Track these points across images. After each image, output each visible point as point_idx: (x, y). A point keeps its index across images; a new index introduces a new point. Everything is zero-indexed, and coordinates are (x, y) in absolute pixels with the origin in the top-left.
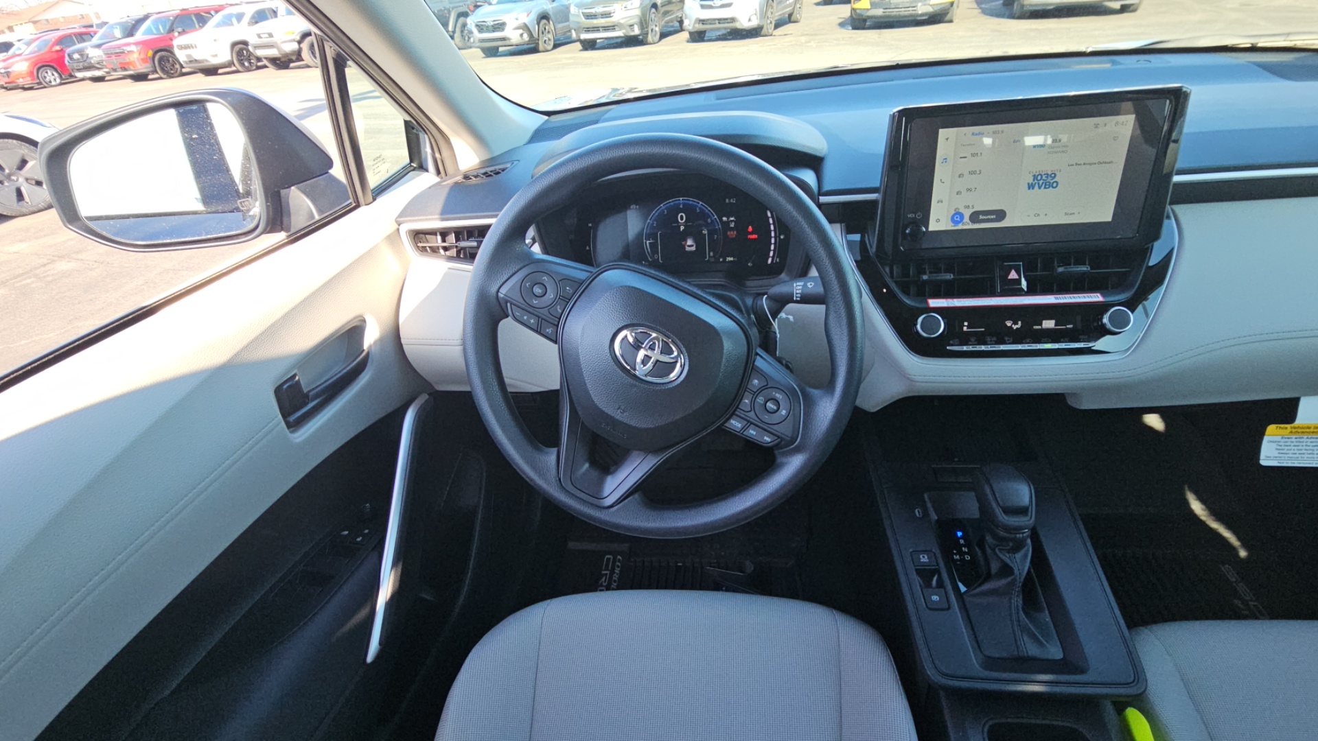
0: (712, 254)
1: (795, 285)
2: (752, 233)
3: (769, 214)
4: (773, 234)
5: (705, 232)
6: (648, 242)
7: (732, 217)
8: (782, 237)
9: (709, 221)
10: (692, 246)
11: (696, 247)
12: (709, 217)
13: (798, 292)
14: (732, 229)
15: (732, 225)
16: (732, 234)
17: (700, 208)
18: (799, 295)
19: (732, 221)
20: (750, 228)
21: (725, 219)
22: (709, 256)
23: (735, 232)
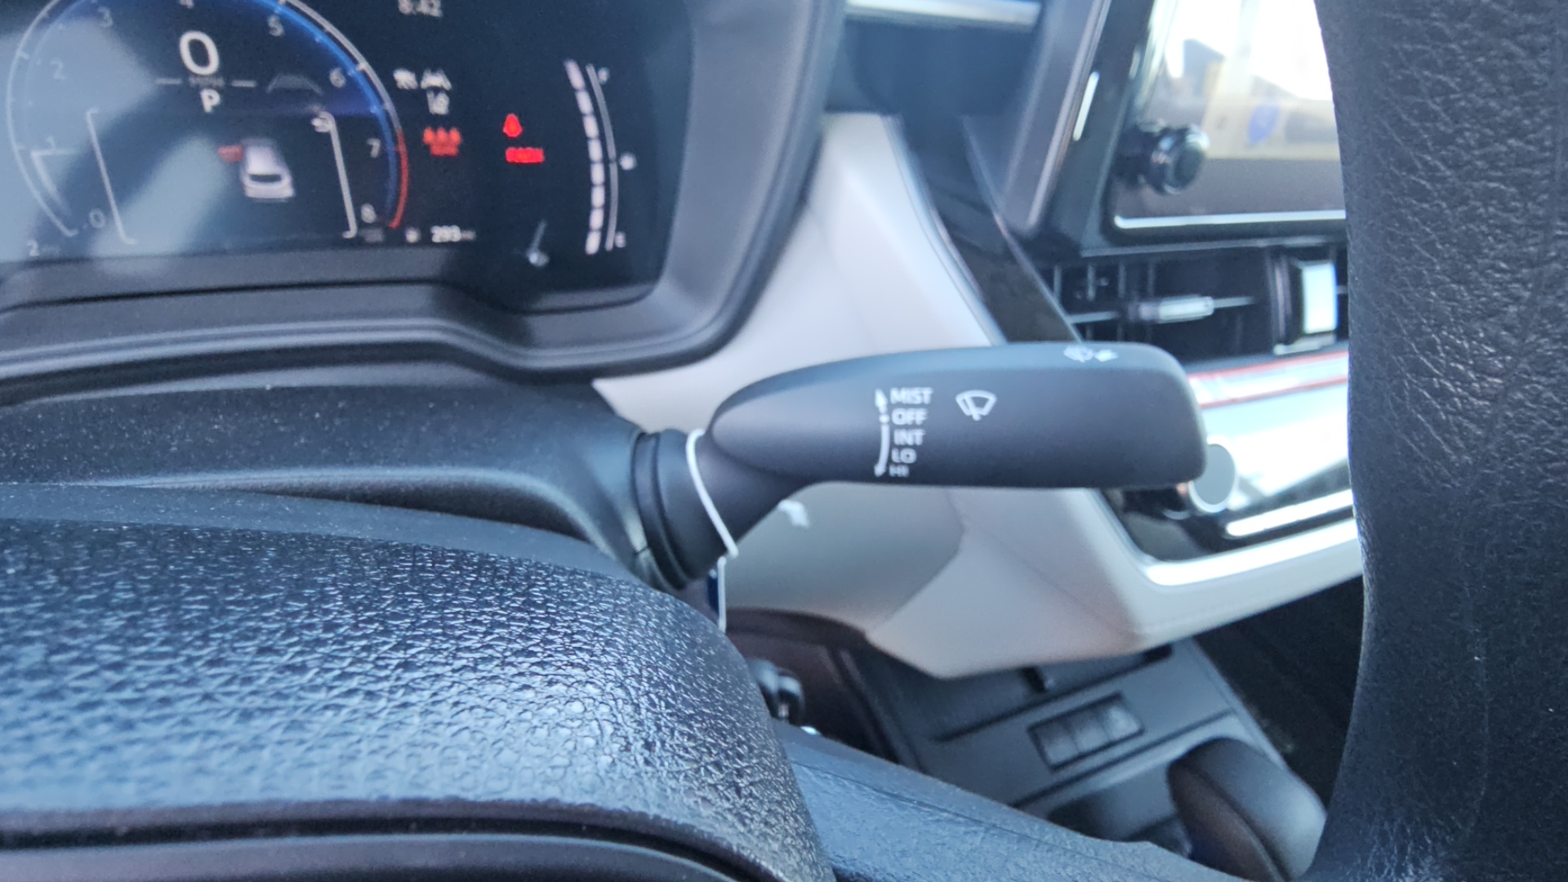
0: (369, 213)
1: (881, 401)
2: (520, 142)
3: (576, 79)
4: (595, 151)
5: (325, 124)
6: (36, 155)
7: (434, 71)
8: (628, 162)
9: (336, 78)
10: (273, 179)
11: (296, 184)
12: (334, 63)
13: (902, 437)
14: (437, 121)
15: (440, 105)
16: (444, 141)
17: (283, 21)
18: (910, 456)
19: (437, 90)
20: (512, 126)
21: (404, 78)
22: (361, 224)
23: (455, 135)
